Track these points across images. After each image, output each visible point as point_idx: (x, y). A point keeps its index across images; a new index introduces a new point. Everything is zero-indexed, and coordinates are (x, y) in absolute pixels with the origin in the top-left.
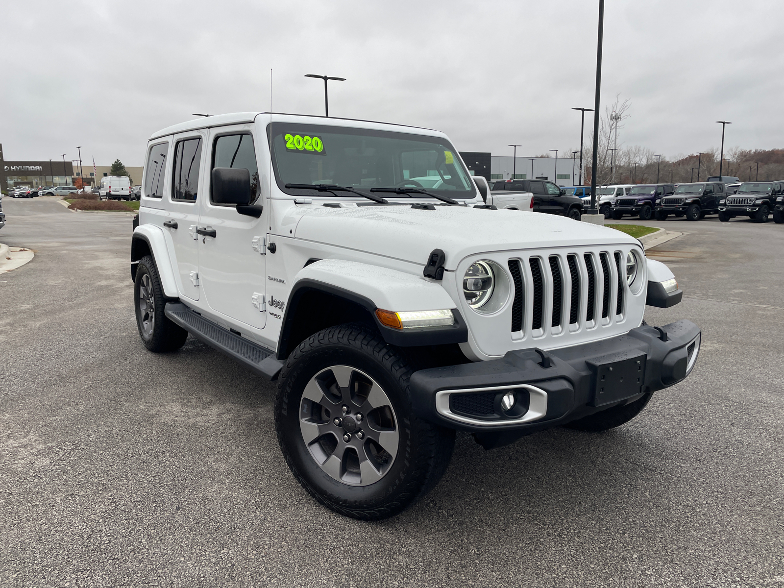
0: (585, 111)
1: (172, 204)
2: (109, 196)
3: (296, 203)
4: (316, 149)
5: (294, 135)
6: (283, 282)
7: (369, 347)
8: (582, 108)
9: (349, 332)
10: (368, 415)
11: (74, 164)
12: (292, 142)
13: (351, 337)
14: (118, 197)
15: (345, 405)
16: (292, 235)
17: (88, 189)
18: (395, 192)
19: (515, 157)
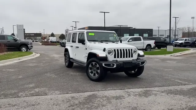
1: (72, 43)
2: (51, 42)
3: (90, 43)
4: (93, 35)
10: (97, 68)
11: (42, 34)
12: (90, 34)
14: (53, 42)
15: (94, 67)
16: (89, 47)
17: (46, 40)
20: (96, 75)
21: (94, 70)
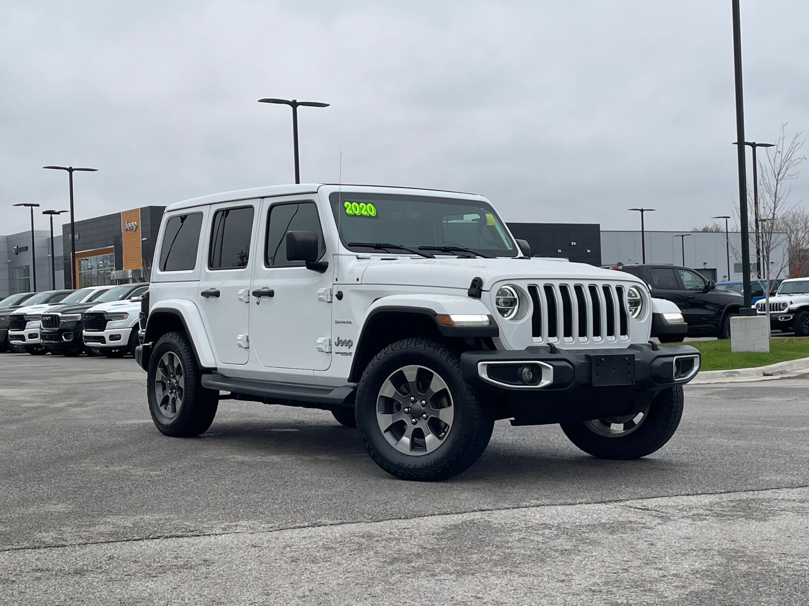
0: (757, 148)
1: (209, 273)
3: (358, 258)
4: (371, 214)
5: (351, 203)
6: (350, 323)
7: (430, 348)
8: (751, 142)
9: (415, 340)
10: (430, 400)
12: (351, 208)
13: (416, 343)
15: (413, 396)
16: (359, 282)
18: (441, 250)
19: (643, 232)
20: (429, 438)
21: (416, 415)
